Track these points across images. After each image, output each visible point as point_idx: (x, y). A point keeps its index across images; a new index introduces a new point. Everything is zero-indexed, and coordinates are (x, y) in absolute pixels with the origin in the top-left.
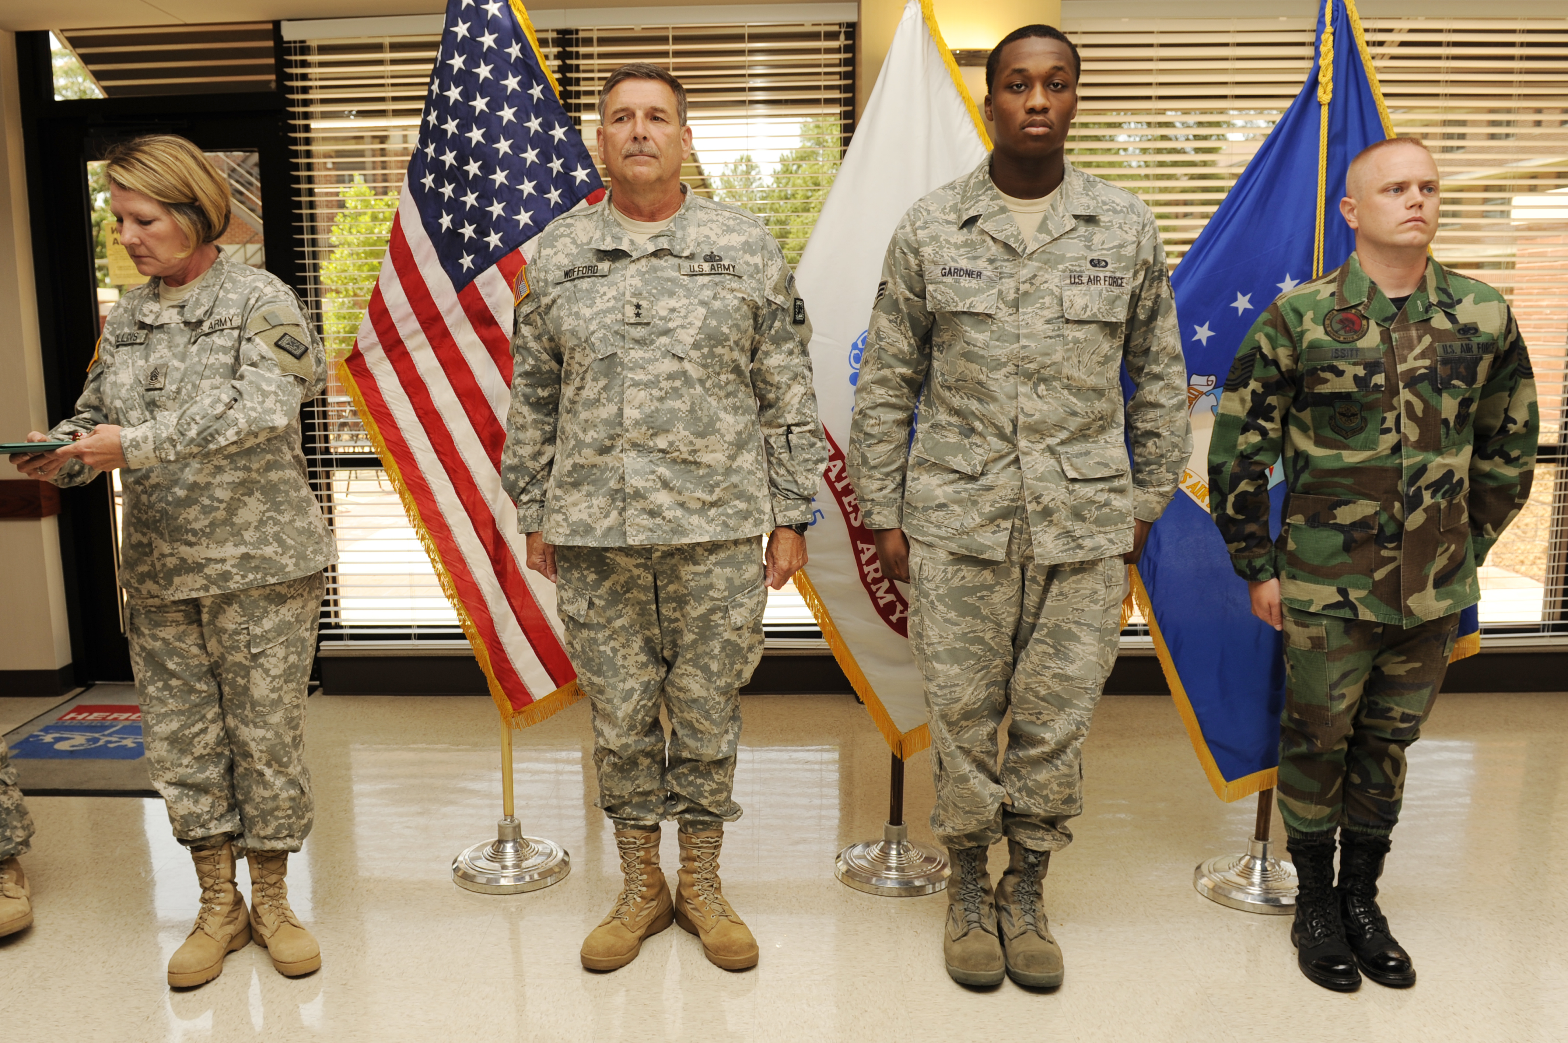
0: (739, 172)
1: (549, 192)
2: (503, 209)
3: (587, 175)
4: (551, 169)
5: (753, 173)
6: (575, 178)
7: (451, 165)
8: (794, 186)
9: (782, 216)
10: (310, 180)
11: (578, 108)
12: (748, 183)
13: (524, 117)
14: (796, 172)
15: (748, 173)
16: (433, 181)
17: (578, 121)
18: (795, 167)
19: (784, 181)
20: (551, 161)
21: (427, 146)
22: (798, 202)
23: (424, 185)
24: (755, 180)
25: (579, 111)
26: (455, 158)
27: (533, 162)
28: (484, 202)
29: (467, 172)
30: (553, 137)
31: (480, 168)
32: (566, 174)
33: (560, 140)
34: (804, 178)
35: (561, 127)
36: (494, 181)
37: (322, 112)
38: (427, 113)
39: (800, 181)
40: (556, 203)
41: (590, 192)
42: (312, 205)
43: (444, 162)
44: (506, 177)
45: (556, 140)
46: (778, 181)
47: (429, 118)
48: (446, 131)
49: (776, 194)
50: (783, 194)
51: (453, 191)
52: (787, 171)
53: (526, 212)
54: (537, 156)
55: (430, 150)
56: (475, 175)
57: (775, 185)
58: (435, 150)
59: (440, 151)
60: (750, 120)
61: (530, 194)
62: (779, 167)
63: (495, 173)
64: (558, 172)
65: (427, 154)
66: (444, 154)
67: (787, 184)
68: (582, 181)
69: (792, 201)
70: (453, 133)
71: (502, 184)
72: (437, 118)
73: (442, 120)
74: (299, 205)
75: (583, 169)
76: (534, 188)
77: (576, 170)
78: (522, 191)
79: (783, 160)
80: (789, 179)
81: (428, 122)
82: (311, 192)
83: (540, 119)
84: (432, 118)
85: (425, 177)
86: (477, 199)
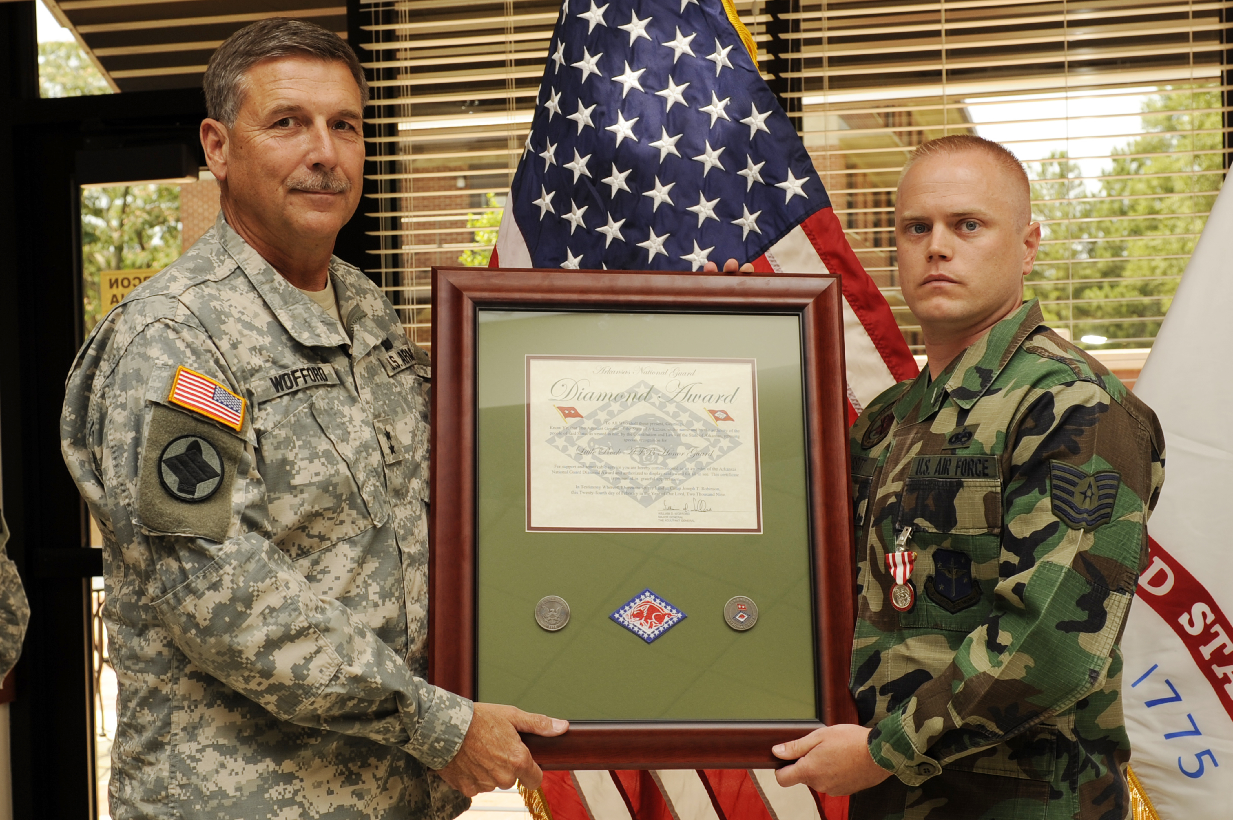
0: (1049, 175)
1: (741, 216)
2: (665, 245)
3: (803, 187)
4: (745, 179)
5: (1071, 175)
6: (784, 191)
7: (582, 176)
8: (1133, 193)
9: (1115, 239)
10: (394, 205)
11: (797, 85)
12: (1063, 189)
13: (700, 97)
14: (1137, 172)
15: (1062, 176)
16: (553, 202)
17: (797, 105)
18: (1134, 166)
19: (1118, 186)
20: (745, 166)
21: (544, 149)
22: (1139, 218)
23: (538, 208)
24: (1073, 187)
25: (799, 90)
26: (588, 165)
27: (714, 168)
28: (634, 233)
29: (609, 187)
30: (748, 127)
31: (628, 180)
32: (769, 185)
33: (759, 131)
34: (1148, 182)
35: (761, 112)
36: (651, 200)
37: (414, 106)
38: (545, 96)
39: (1141, 186)
40: (752, 232)
41: (808, 215)
42: (396, 242)
43: (571, 172)
44: (670, 194)
45: (753, 132)
46: (1108, 186)
47: (549, 104)
48: (575, 123)
49: (1106, 207)
50: (1116, 206)
51: (584, 217)
52: (1122, 171)
53: (702, 248)
54: (720, 158)
55: (549, 154)
56: (620, 191)
57: (1104, 193)
58: (556, 154)
59: (564, 155)
60: (1070, 94)
61: (708, 219)
62: (1109, 166)
63: (652, 187)
64: (755, 183)
65: (543, 160)
66: (572, 159)
67: (1123, 189)
68: (796, 196)
69: (1132, 216)
70: (586, 126)
71: (663, 204)
72: (561, 103)
73: (568, 106)
74: (376, 243)
75: (797, 177)
76: (716, 209)
77: (785, 179)
78: (696, 215)
79: (1116, 157)
80: (1125, 182)
81: (547, 110)
82: (395, 223)
83: (727, 100)
84: (553, 104)
85: (539, 196)
86: (622, 229)
